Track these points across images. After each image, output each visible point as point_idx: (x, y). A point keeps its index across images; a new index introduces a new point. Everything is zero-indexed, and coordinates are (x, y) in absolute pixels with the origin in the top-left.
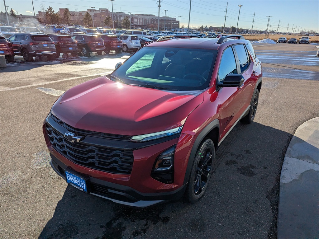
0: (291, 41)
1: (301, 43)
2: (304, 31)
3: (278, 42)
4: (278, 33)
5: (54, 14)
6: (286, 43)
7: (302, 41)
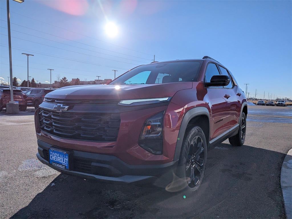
0: (269, 104)
1: (277, 105)
2: (279, 98)
3: (257, 105)
4: (256, 99)
5: (67, 82)
6: (264, 105)
7: (279, 103)
